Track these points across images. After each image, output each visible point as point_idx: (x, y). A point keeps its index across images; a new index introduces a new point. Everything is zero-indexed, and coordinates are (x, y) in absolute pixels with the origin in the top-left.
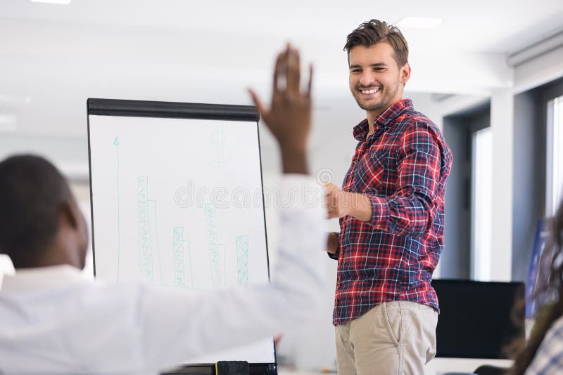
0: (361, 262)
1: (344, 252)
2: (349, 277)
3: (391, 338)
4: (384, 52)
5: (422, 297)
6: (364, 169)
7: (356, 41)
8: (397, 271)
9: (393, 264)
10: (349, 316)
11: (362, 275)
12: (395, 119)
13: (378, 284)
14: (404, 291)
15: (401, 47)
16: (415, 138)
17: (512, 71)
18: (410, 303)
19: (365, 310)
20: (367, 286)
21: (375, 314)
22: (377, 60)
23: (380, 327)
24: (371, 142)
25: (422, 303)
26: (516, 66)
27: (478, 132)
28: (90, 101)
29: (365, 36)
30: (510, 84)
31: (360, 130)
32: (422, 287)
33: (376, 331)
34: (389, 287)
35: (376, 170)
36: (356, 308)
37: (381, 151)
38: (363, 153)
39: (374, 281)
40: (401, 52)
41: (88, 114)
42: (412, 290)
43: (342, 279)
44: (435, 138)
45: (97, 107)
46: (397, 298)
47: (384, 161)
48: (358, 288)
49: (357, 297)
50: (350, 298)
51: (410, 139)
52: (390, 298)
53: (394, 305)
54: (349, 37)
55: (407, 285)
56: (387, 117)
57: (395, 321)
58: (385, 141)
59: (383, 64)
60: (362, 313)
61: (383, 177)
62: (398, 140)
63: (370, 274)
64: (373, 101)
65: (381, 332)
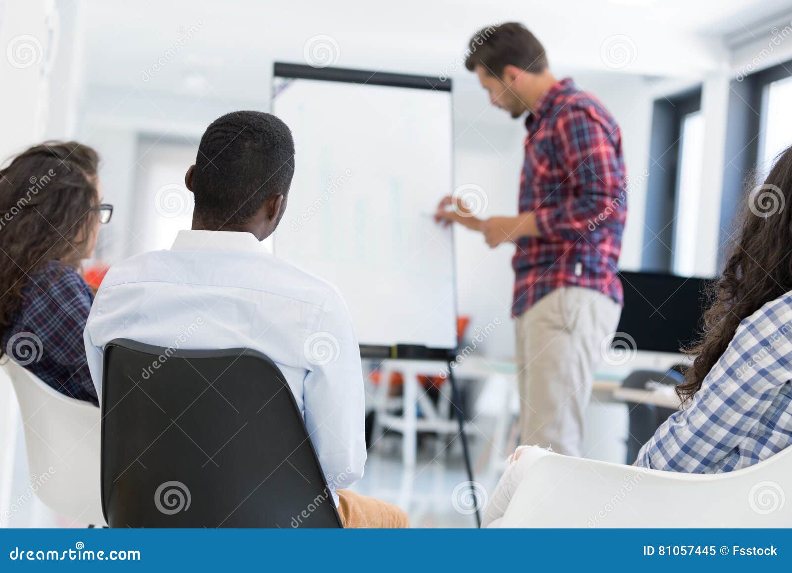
35: (542, 162)
36: (533, 294)
49: (535, 284)
65: (556, 318)
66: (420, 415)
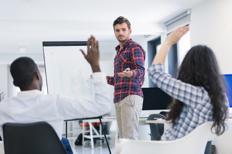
0: (123, 85)
1: (116, 82)
2: (119, 89)
3: (132, 105)
4: (124, 25)
5: (139, 94)
6: (121, 59)
7: (117, 23)
8: (133, 86)
9: (132, 84)
10: (119, 99)
11: (123, 88)
12: (129, 44)
13: (128, 90)
14: (135, 92)
15: (129, 24)
16: (136, 50)
17: (166, 27)
18: (136, 95)
19: (124, 97)
20: (125, 91)
21: (127, 98)
22: (123, 27)
23: (128, 101)
24: (122, 51)
25: (140, 95)
26: (167, 26)
27: (158, 46)
28: (43, 43)
29: (119, 21)
30: (166, 31)
31: (118, 48)
32: (140, 91)
33: (127, 102)
34: (131, 91)
35: (125, 59)
36: (121, 97)
37: (126, 53)
38: (120, 54)
39: (127, 89)
40: (129, 25)
41: (43, 46)
42: (137, 92)
43: (116, 90)
44: (142, 49)
45: (46, 44)
46: (134, 94)
47: (127, 56)
48: (122, 91)
49: (122, 94)
50: (119, 94)
51: (135, 50)
52: (131, 94)
53: (133, 96)
54: (114, 22)
55: (136, 90)
56: (126, 44)
57: (133, 101)
58: (127, 50)
59: (125, 28)
60: (124, 98)
61: (127, 61)
62: (131, 50)
63: (126, 87)
64: (122, 39)
65: (129, 103)
66: (94, 134)
